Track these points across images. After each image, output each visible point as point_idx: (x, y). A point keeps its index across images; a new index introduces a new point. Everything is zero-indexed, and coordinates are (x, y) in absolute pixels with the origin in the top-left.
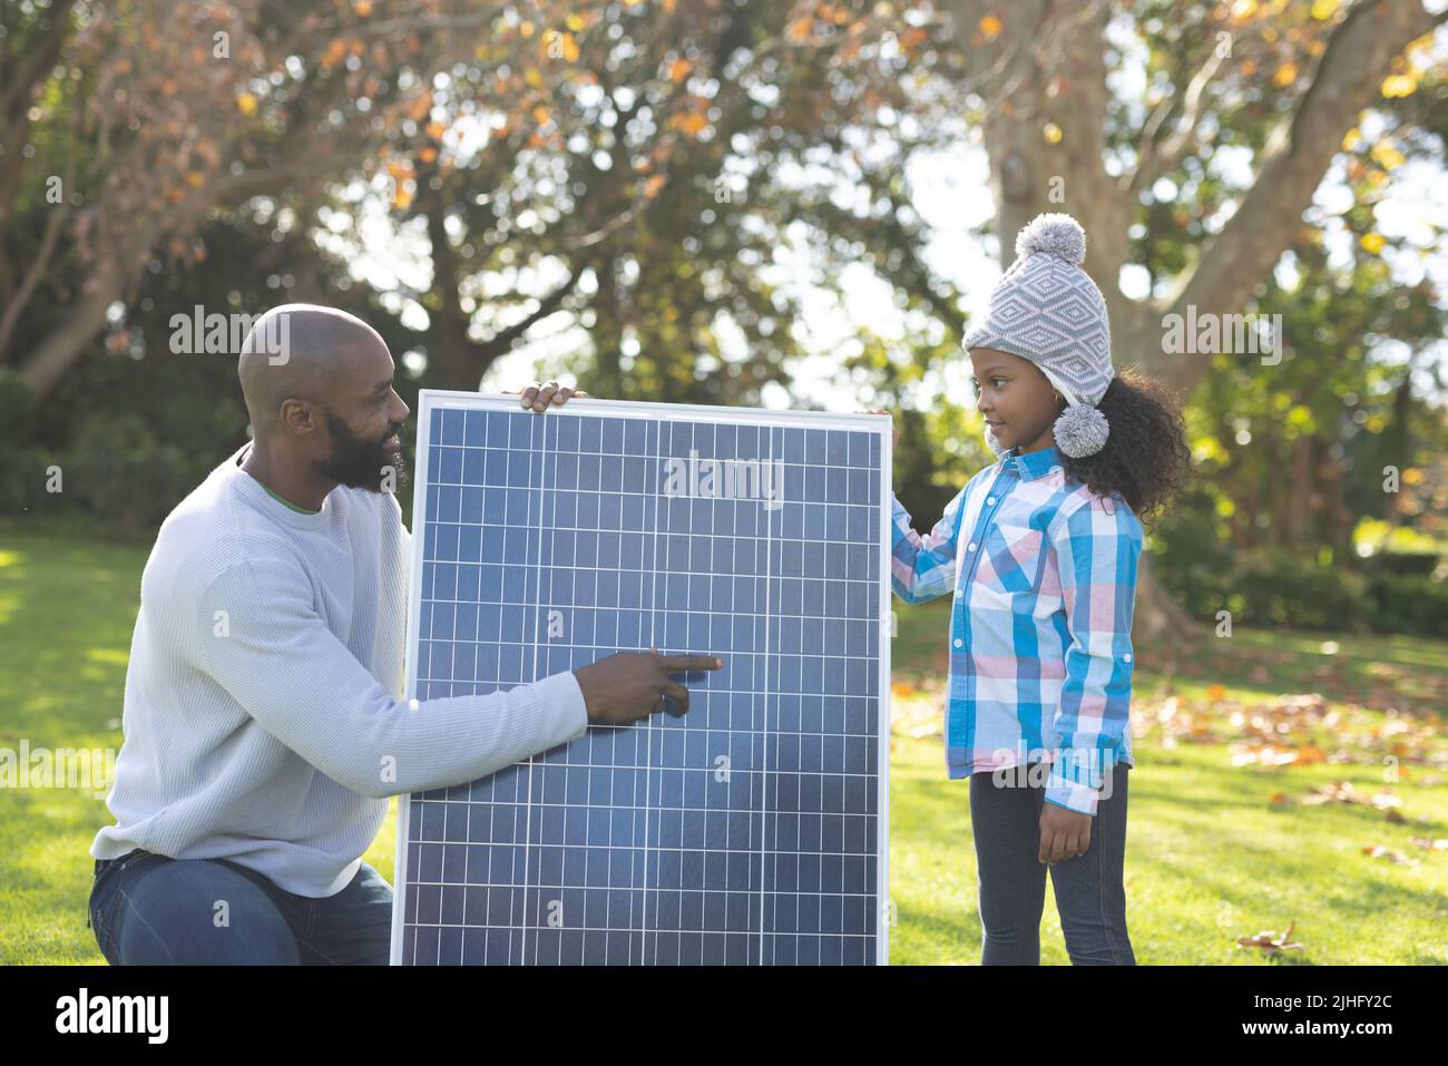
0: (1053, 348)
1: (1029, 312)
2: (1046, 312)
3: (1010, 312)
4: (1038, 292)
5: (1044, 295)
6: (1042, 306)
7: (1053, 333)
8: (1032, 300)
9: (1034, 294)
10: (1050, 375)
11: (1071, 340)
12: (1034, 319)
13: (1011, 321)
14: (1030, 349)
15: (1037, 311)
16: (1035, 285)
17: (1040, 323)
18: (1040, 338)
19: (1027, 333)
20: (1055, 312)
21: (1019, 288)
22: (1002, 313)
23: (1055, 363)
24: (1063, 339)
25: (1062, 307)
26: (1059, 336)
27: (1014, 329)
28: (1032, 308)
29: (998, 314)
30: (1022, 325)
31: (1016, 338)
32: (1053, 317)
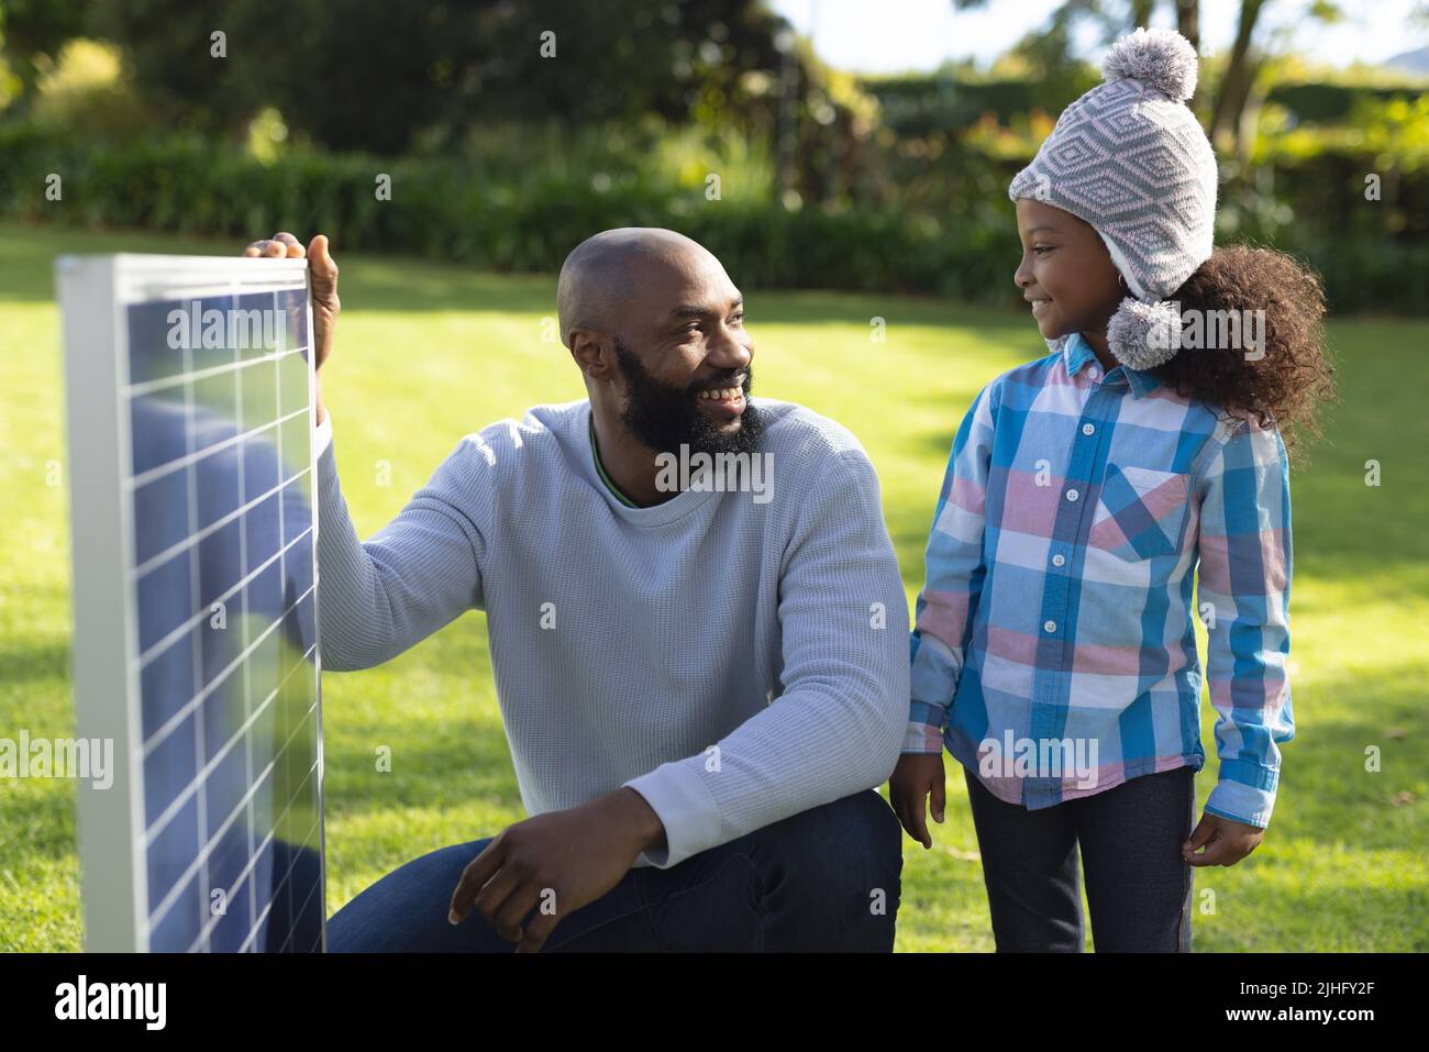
0: (1120, 209)
1: (1095, 155)
2: (1119, 158)
3: (1072, 154)
4: (1113, 130)
5: (1119, 135)
6: (1114, 150)
7: (1123, 188)
8: (1103, 141)
9: (1106, 133)
10: (1111, 245)
11: (1149, 201)
12: (1101, 166)
13: (1070, 166)
14: (1089, 206)
15: (1106, 156)
16: (1110, 121)
17: (1109, 172)
18: (1103, 193)
19: (1086, 184)
20: (1132, 160)
21: (1089, 122)
22: (1061, 154)
23: (1120, 230)
24: (1137, 197)
25: (1141, 154)
26: (1132, 192)
27: (1071, 177)
28: (1101, 151)
29: (1055, 154)
30: (1084, 173)
31: (1073, 190)
32: (1128, 166)
